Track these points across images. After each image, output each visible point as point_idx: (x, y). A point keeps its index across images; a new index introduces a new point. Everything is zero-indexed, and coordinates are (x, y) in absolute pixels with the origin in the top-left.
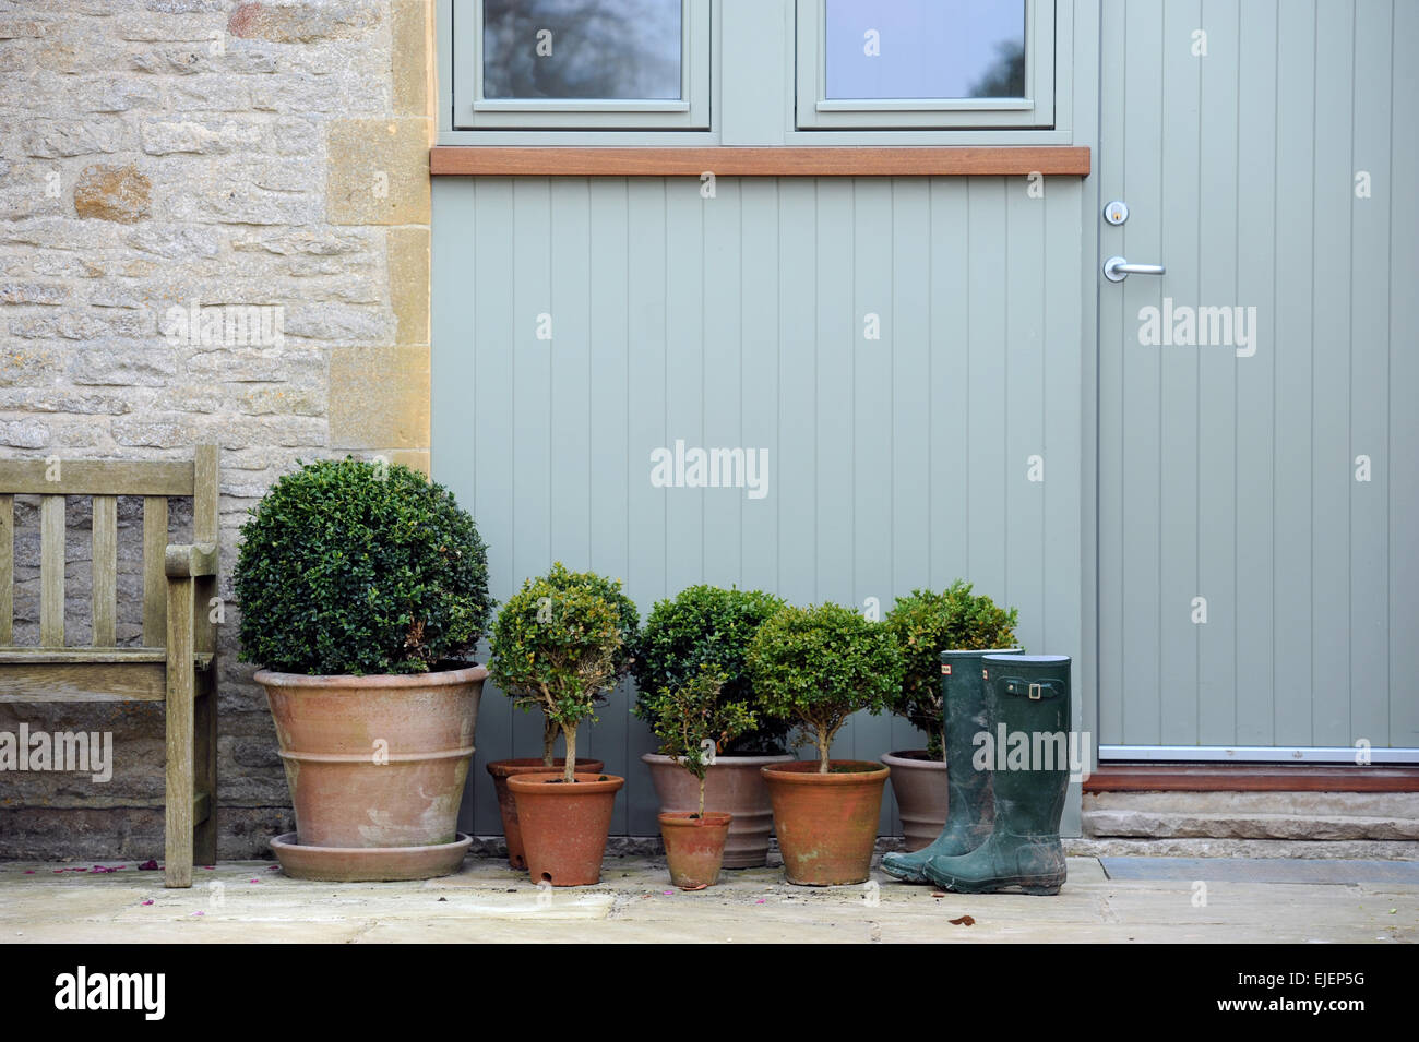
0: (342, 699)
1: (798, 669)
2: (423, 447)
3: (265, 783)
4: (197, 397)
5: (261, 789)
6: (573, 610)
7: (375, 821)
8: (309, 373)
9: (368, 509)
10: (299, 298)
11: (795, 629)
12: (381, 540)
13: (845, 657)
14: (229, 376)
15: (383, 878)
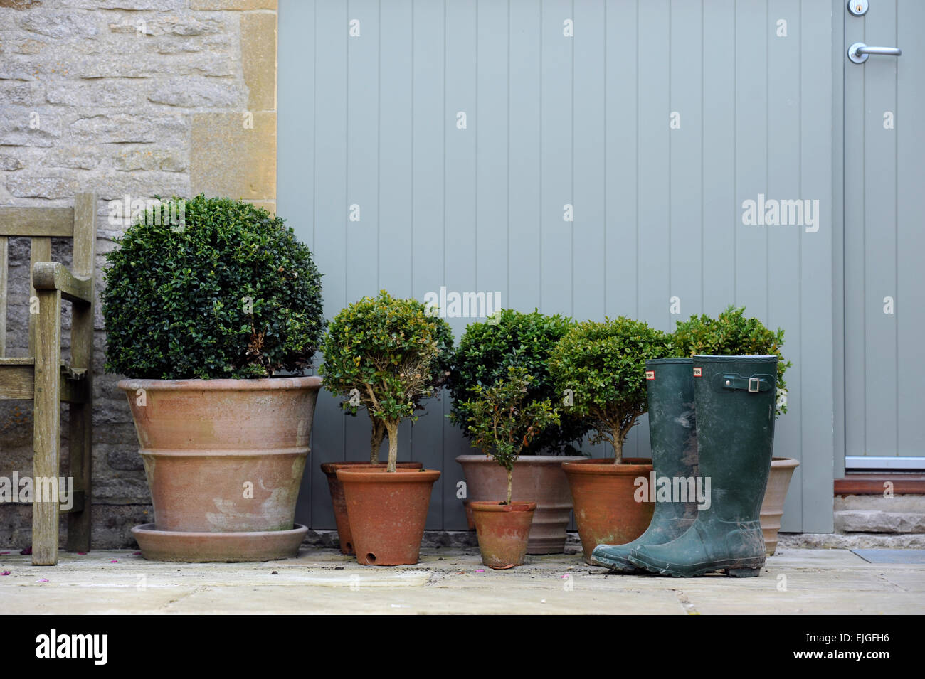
0: (191, 400)
1: (597, 371)
2: (269, 198)
3: (134, 484)
4: (79, 156)
5: (131, 489)
6: (395, 319)
7: (221, 510)
8: (173, 136)
9: (215, 232)
10: (166, 72)
11: (592, 336)
12: (226, 259)
13: (638, 361)
14: (106, 138)
15: (227, 559)
